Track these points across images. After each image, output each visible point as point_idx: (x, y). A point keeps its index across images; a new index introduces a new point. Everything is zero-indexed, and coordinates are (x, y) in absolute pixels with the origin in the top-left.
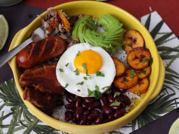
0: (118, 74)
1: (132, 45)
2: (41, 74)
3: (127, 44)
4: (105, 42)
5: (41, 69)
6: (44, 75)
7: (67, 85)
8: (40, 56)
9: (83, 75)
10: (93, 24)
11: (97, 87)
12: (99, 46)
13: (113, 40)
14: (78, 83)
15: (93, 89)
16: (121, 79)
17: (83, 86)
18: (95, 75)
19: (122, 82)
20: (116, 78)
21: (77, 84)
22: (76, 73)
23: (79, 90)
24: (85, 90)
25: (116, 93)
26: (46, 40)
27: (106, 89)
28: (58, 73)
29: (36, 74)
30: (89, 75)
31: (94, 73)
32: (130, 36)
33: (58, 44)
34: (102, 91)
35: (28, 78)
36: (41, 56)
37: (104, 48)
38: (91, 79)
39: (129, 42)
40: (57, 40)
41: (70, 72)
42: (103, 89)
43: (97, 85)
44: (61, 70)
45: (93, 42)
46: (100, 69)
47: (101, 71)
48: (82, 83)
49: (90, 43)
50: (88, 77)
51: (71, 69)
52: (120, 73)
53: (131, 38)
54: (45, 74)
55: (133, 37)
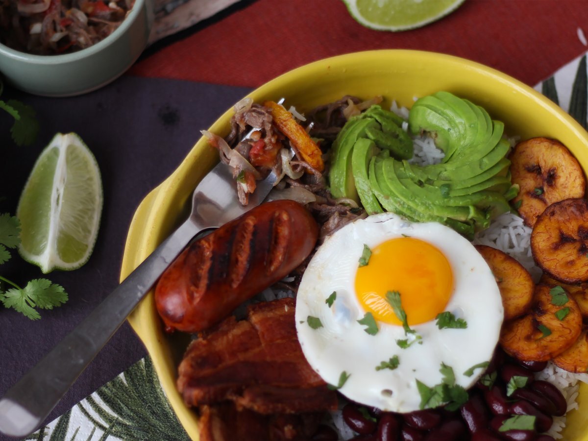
0: (512, 311)
1: (543, 192)
2: (246, 350)
3: (523, 191)
4: (452, 203)
5: (244, 326)
6: (257, 350)
7: (344, 378)
8: (235, 286)
9: (392, 332)
10: (398, 131)
11: (446, 369)
12: (433, 218)
13: (480, 192)
14: (379, 364)
15: (435, 379)
16: (523, 329)
17: (398, 371)
18: (433, 325)
19: (528, 338)
20: (508, 325)
21: (378, 369)
22: (366, 327)
23: (388, 392)
24: (408, 386)
25: (512, 381)
26: (248, 224)
27: (478, 372)
28: (304, 334)
29: (233, 354)
30: (413, 332)
31: (431, 320)
32: (533, 162)
33: (290, 233)
34: (465, 382)
35: (207, 371)
36: (240, 285)
37: (451, 223)
38: (421, 343)
39: (530, 183)
40: (285, 217)
41: (347, 324)
42: (470, 373)
43: (448, 363)
44: (314, 323)
45: (410, 208)
46: (446, 303)
47: (450, 308)
48: (394, 364)
49: (399, 213)
50: (412, 337)
51: (348, 313)
52: (517, 308)
53: (536, 170)
54: (259, 344)
55: (542, 164)
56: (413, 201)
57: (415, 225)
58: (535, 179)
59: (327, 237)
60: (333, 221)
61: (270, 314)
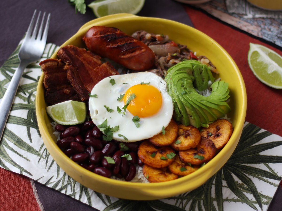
0: (154, 141)
1: (211, 136)
2: (89, 64)
3: (208, 130)
6: (91, 67)
7: (95, 96)
8: (108, 47)
9: (122, 105)
11: (118, 128)
14: (107, 106)
15: (112, 125)
16: (150, 149)
17: (107, 112)
18: (132, 117)
19: (147, 152)
20: (147, 142)
21: (105, 106)
22: (120, 97)
23: (97, 112)
24: (104, 118)
25: (128, 155)
26: (134, 41)
27: (122, 138)
28: (106, 80)
29: (84, 59)
30: (125, 110)
31: (133, 114)
32: (220, 127)
33: (138, 55)
34: (116, 136)
35: (72, 52)
37: (175, 105)
38: (123, 116)
39: (212, 130)
40: (143, 50)
41: (118, 92)
42: (120, 136)
43: (120, 128)
44: (113, 82)
45: (171, 87)
46: (143, 117)
47: (141, 119)
48: (109, 110)
50: (123, 111)
51: (122, 90)
52: (156, 142)
53: (218, 129)
54: (94, 68)
55: (221, 130)
56: (174, 86)
57: (166, 93)
58: (214, 131)
59: (147, 71)
60: (155, 71)
61: (108, 69)
